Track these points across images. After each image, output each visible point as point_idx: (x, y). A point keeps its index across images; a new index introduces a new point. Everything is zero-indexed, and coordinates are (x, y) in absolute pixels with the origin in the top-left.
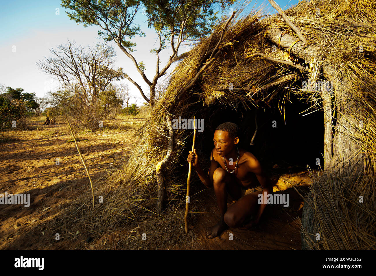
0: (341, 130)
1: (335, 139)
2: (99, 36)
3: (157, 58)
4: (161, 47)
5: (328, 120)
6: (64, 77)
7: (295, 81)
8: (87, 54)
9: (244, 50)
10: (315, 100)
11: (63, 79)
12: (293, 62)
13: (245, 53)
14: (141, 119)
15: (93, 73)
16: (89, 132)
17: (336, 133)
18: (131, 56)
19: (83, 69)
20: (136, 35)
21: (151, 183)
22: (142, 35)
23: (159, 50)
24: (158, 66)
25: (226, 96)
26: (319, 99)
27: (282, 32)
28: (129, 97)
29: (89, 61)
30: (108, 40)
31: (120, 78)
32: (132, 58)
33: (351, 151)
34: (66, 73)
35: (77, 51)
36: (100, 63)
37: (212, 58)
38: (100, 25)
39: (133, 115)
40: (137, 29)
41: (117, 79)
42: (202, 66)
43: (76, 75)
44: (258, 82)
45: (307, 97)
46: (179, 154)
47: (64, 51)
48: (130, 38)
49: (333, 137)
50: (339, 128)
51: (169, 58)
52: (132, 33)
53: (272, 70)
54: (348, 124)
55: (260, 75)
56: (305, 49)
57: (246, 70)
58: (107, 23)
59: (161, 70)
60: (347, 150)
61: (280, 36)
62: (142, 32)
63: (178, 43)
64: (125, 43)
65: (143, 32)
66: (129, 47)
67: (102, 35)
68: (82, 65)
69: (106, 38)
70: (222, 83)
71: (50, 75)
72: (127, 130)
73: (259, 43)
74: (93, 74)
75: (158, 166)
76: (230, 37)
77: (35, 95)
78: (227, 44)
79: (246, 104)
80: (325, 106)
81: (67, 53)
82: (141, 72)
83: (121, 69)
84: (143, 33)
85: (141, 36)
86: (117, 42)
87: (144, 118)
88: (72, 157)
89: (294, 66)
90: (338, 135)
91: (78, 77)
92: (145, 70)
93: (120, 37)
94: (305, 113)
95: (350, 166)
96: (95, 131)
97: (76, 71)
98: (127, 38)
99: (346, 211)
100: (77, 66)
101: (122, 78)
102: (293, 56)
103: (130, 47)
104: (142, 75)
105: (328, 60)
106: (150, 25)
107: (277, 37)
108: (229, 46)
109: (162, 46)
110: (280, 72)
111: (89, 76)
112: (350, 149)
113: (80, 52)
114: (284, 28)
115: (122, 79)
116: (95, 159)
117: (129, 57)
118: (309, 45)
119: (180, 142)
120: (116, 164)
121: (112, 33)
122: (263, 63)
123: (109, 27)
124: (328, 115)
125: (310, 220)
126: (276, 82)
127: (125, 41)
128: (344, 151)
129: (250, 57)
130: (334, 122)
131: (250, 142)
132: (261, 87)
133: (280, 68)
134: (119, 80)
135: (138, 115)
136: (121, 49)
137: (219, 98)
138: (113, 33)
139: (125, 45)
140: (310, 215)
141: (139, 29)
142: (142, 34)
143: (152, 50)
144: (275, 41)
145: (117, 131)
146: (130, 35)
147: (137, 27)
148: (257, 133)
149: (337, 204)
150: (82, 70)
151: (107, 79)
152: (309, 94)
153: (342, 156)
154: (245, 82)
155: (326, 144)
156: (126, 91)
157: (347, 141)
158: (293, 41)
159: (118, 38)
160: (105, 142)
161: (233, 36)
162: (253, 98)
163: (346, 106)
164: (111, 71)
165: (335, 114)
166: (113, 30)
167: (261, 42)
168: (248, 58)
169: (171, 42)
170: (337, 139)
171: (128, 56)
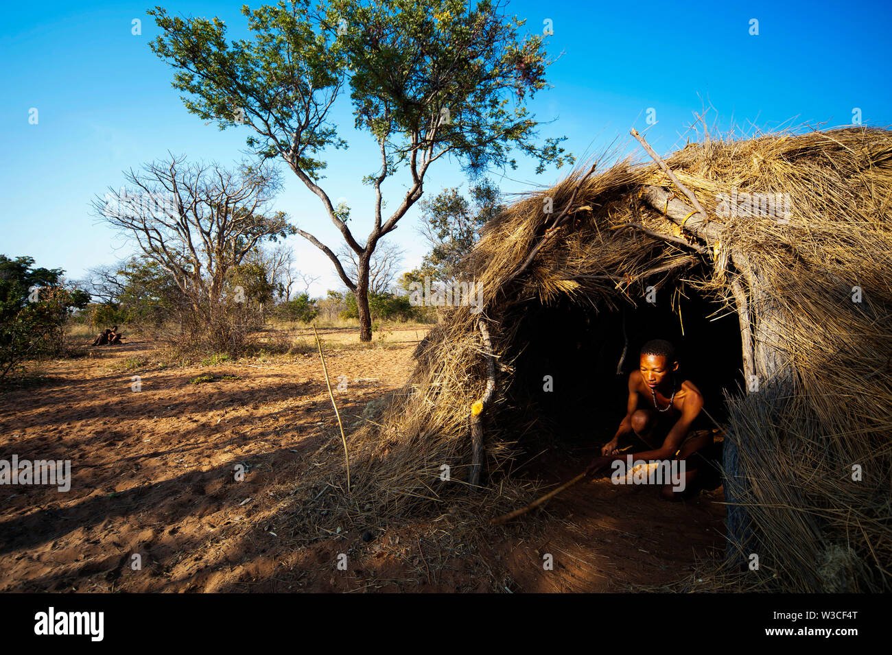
0: (762, 338)
1: (756, 352)
2: (247, 147)
3: (378, 194)
4: (385, 171)
5: (744, 326)
6: (153, 234)
7: (692, 265)
8: (208, 183)
9: (608, 216)
10: (726, 299)
11: (150, 237)
12: (689, 240)
13: (610, 219)
14: (325, 329)
15: (220, 224)
16: (224, 360)
17: (756, 343)
18: (318, 191)
19: (196, 215)
20: (326, 145)
21: (461, 439)
22: (340, 145)
23: (381, 177)
24: (379, 213)
25: (581, 289)
26: (731, 297)
27: (667, 194)
28: (292, 277)
29: (213, 198)
30: (269, 155)
31: (279, 236)
32: (322, 195)
33: (776, 365)
34: (157, 225)
35: (188, 175)
36: (235, 203)
37: (555, 227)
38: (253, 125)
39: (304, 320)
40: (330, 134)
41: (271, 237)
42: (539, 240)
43: (180, 230)
44: (632, 266)
45: (715, 295)
46: (506, 387)
47: (159, 175)
48: (315, 152)
49: (753, 350)
50: (759, 337)
51: (405, 196)
52: (318, 141)
53: (654, 249)
54: (769, 331)
55: (636, 256)
56: (705, 226)
57: (612, 248)
58: (269, 122)
59: (386, 219)
60: (772, 365)
61: (666, 202)
62: (339, 140)
63: (423, 163)
64: (303, 161)
65: (342, 140)
66: (311, 171)
67: (256, 145)
68: (195, 207)
69: (264, 153)
70: (572, 267)
71: (120, 229)
72: (310, 356)
73: (631, 205)
74: (218, 226)
75: (477, 407)
76: (588, 199)
77: (61, 273)
78: (582, 208)
79: (610, 301)
80: (739, 308)
81: (165, 180)
82: (340, 226)
83: (282, 215)
84: (343, 142)
85: (338, 148)
86: (289, 160)
87: (330, 327)
88: (226, 413)
89: (689, 245)
90: (760, 346)
91: (185, 233)
92: (348, 221)
93: (295, 151)
94: (714, 317)
95: (777, 385)
96: (236, 359)
97: (181, 219)
98: (308, 153)
99: (777, 442)
100: (185, 210)
101: (284, 235)
102: (687, 232)
103: (313, 170)
104: (342, 231)
105: (736, 247)
106: (359, 123)
107: (661, 202)
108: (586, 211)
109: (388, 170)
110: (667, 252)
111: (210, 231)
112: (775, 362)
113: (194, 180)
114: (670, 187)
115: (282, 238)
116: (278, 415)
117: (315, 192)
118: (709, 221)
119: (505, 366)
120: (331, 423)
121: (279, 141)
122: (640, 237)
123: (273, 130)
124: (744, 320)
125: (734, 462)
126: (663, 268)
127: (303, 158)
128: (768, 366)
129: (620, 228)
130: (753, 329)
131: (616, 369)
132: (639, 274)
133: (667, 246)
134: (276, 241)
135: (314, 321)
136: (299, 175)
137: (569, 292)
138: (282, 141)
139: (304, 168)
140: (733, 455)
141: (333, 133)
142: (340, 143)
143: (367, 177)
144: (658, 206)
145: (286, 357)
146: (315, 146)
147: (331, 128)
148: (627, 350)
149: (765, 435)
150: (193, 218)
151: (247, 237)
152: (716, 291)
153: (766, 373)
154: (611, 266)
155: (745, 359)
156: (286, 265)
157: (770, 353)
158: (686, 212)
159: (291, 152)
160: (277, 380)
161: (590, 196)
162: (626, 291)
163: (765, 308)
164: (261, 219)
165: (753, 318)
166: (281, 136)
167: (634, 204)
168: (617, 229)
169: (411, 162)
170: (758, 351)
171: (312, 190)
